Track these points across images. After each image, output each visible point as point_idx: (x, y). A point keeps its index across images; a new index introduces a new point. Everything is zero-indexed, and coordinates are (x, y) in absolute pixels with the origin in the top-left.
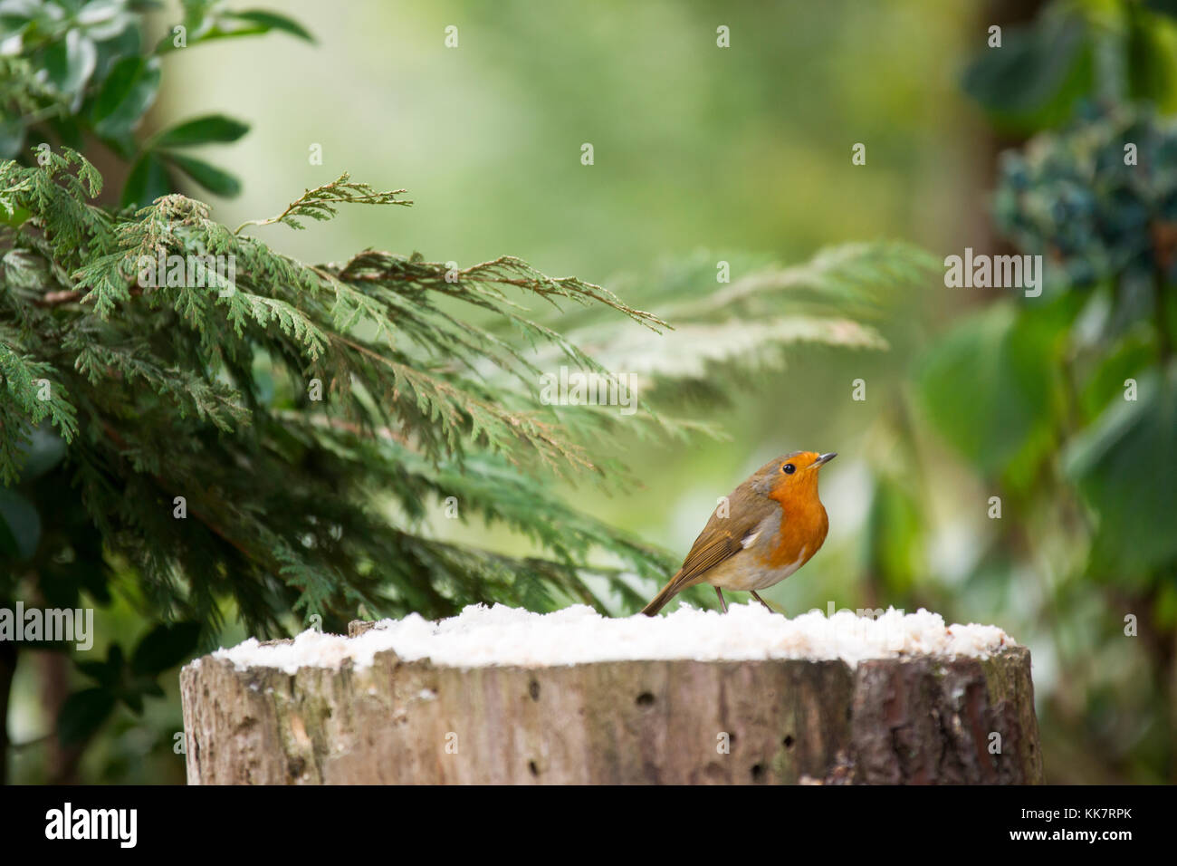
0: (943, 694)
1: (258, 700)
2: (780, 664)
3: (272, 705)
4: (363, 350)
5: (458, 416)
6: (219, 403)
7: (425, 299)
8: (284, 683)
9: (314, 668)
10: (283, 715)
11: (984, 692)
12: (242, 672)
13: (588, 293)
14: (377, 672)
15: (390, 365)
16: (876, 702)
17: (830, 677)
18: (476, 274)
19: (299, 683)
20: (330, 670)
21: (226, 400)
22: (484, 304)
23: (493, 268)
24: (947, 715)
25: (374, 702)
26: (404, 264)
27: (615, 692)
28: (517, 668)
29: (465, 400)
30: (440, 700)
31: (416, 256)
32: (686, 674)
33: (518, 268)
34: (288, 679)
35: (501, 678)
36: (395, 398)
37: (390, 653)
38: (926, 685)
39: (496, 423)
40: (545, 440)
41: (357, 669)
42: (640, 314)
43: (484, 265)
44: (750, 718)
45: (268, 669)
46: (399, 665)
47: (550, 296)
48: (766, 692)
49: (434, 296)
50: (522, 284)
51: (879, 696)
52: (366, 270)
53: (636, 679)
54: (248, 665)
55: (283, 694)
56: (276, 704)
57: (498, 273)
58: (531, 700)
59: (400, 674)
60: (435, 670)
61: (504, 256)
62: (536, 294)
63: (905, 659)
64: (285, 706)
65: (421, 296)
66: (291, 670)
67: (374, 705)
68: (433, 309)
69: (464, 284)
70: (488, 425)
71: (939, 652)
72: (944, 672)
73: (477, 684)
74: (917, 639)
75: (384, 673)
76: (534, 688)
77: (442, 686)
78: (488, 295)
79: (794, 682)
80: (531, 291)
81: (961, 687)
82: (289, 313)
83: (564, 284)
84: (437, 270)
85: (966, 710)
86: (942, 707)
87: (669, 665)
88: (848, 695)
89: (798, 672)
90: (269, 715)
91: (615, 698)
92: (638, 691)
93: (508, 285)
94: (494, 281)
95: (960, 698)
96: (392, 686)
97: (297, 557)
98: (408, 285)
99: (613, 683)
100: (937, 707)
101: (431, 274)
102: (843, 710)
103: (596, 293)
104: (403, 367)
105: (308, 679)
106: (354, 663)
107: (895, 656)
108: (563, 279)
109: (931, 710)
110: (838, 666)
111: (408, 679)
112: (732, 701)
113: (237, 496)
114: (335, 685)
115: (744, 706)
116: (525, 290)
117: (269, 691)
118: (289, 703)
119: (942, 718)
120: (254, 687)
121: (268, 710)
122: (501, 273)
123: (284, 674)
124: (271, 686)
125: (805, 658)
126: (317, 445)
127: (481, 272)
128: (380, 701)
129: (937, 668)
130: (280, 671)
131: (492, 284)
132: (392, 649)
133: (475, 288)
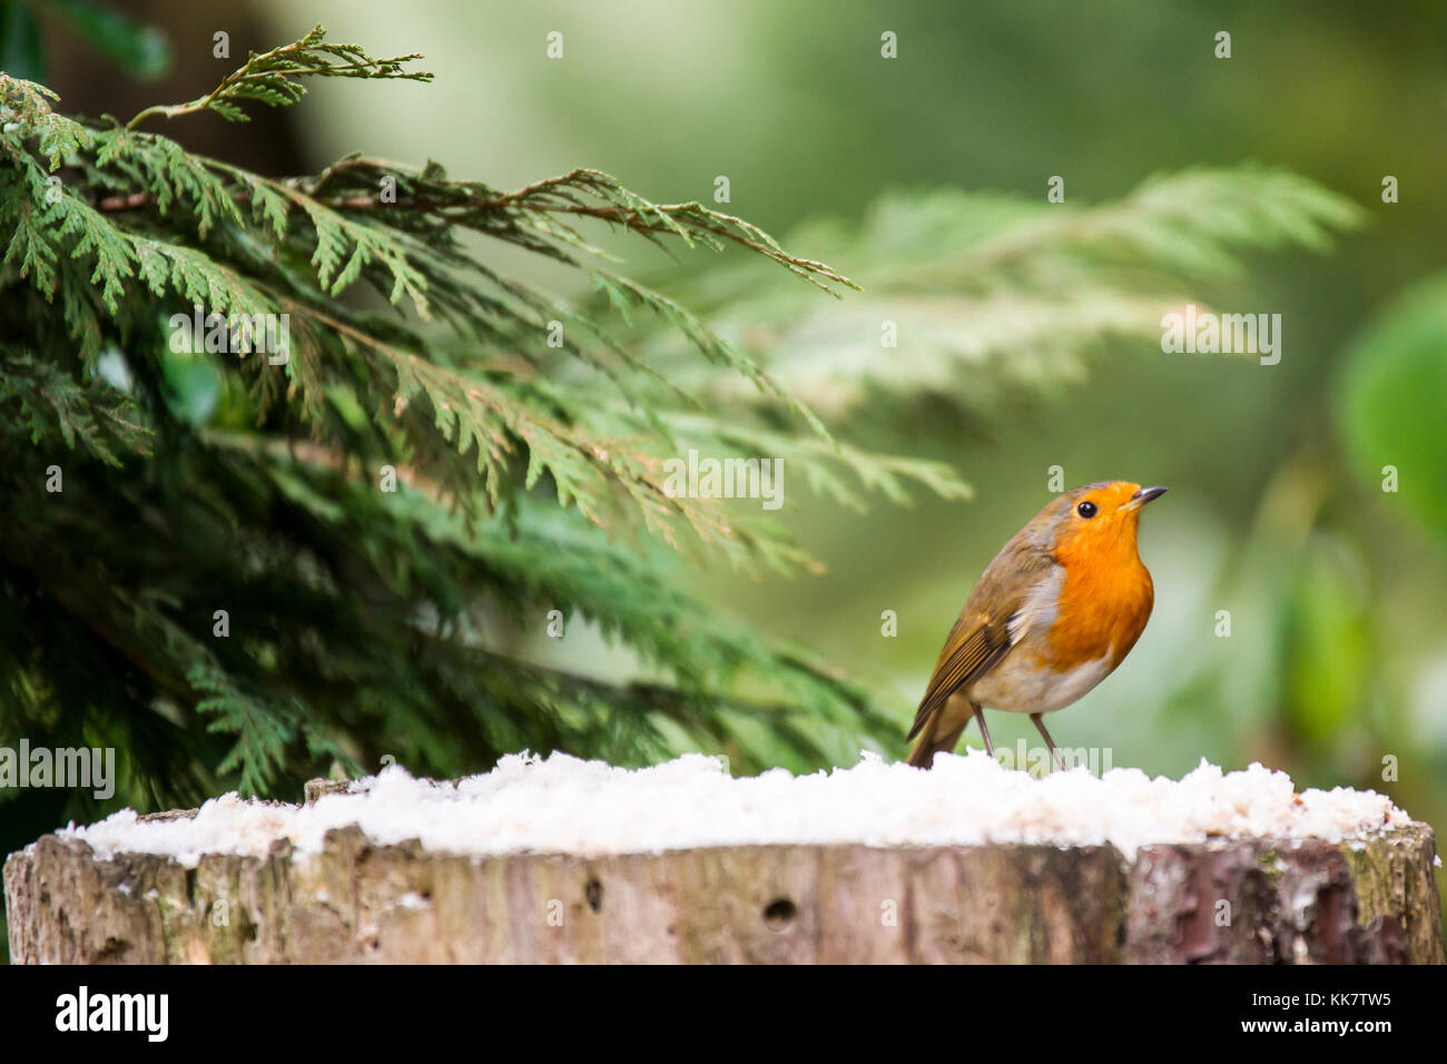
0: (1279, 903)
1: (131, 910)
2: (1006, 852)
3: (155, 919)
4: (345, 329)
5: (503, 442)
6: (100, 419)
7: (450, 242)
8: (177, 881)
9: (230, 857)
10: (173, 934)
11: (1348, 900)
12: (105, 862)
13: (719, 231)
14: (331, 863)
15: (389, 355)
16: (1166, 916)
17: (1092, 875)
18: (533, 198)
19: (203, 882)
20: (253, 860)
21: (111, 412)
22: (548, 250)
23: (560, 189)
24: (1285, 938)
25: (326, 914)
26: (412, 182)
27: (731, 897)
28: (566, 857)
29: (517, 416)
30: (435, 910)
31: (433, 169)
32: (848, 868)
33: (602, 188)
34: (183, 876)
35: (538, 874)
36: (397, 412)
37: (354, 831)
38: (1250, 887)
39: (568, 456)
40: (650, 486)
41: (297, 857)
42: (805, 266)
43: (546, 184)
44: (954, 941)
45: (149, 858)
46: (366, 854)
47: (658, 235)
48: (982, 897)
49: (463, 236)
50: (610, 216)
51: (1169, 906)
52: (351, 193)
53: (765, 874)
54: (116, 851)
55: (175, 901)
56: (162, 917)
57: (568, 197)
58: (588, 910)
59: (369, 867)
60: (428, 860)
61: (580, 168)
62: (633, 231)
63: (1217, 845)
64: (179, 918)
65: (443, 236)
66: (189, 860)
67: (326, 919)
68: (465, 261)
69: (515, 217)
70: (555, 460)
71: (1278, 832)
72: (1281, 866)
73: (496, 883)
74: (1243, 812)
75: (345, 865)
76: (594, 891)
77: (439, 888)
78: (553, 235)
79: (1030, 882)
80: (624, 228)
81: (1308, 892)
82: (203, 271)
83: (678, 215)
84: (468, 192)
85: (1316, 930)
86: (1277, 925)
87: (819, 852)
88: (1122, 905)
89: (1037, 865)
90: (149, 937)
91: (729, 908)
92: (767, 897)
93: (587, 219)
94: (563, 210)
95: (1306, 910)
96: (356, 885)
97: (229, 683)
98: (420, 218)
99: (726, 882)
100: (1268, 925)
101: (458, 198)
102: (1111, 928)
103: (730, 230)
104: (412, 359)
105: (219, 876)
106: (294, 849)
107: (1200, 839)
108: (677, 206)
109: (1257, 929)
110: (1106, 856)
111: (383, 876)
112: (925, 912)
113: (133, 578)
114: (261, 884)
115: (945, 921)
116: (615, 224)
117: (151, 895)
118: (182, 915)
119: (1276, 944)
120: (125, 889)
121: (149, 926)
122: (575, 197)
123: (176, 866)
124: (154, 886)
125: (1051, 842)
126: (277, 494)
127: (540, 195)
128: (336, 912)
129: (1271, 860)
130: (170, 861)
131: (558, 216)
132: (356, 823)
133: (532, 225)
